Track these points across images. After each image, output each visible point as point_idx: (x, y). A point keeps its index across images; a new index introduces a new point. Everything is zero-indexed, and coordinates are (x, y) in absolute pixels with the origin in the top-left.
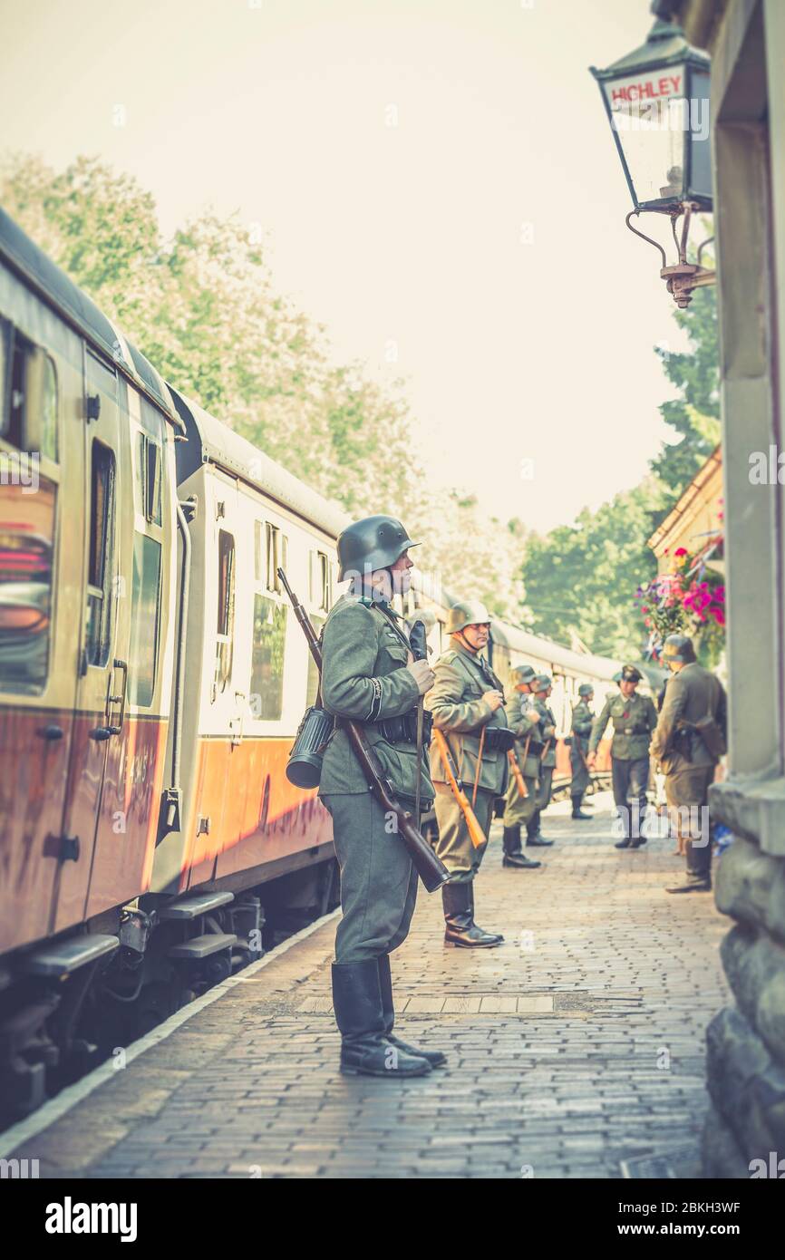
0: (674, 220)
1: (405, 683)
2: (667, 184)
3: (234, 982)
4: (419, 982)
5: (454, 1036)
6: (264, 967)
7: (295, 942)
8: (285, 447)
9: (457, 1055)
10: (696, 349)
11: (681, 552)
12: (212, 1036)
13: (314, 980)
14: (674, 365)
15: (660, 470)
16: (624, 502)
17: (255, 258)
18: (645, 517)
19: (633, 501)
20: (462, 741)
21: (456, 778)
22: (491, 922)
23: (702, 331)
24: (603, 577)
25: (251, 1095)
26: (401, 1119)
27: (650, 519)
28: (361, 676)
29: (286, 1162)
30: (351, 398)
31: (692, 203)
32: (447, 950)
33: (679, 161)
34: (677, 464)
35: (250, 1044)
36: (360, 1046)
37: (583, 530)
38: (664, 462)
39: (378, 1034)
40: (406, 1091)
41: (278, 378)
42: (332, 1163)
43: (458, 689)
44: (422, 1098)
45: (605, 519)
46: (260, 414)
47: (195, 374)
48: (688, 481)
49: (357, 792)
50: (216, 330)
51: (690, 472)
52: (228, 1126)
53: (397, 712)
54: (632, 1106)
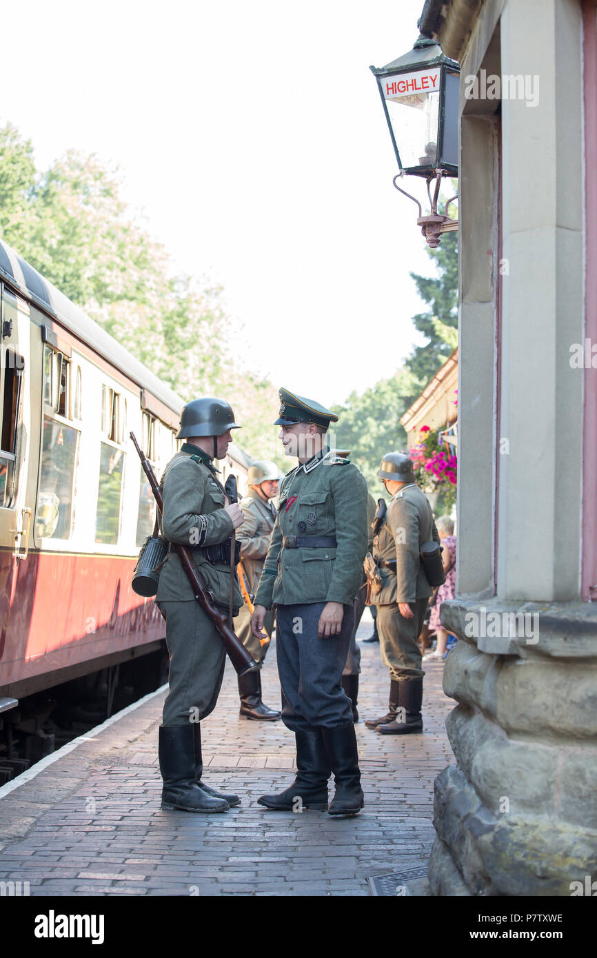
0: (428, 182)
1: (223, 519)
2: (425, 155)
3: (81, 740)
4: (220, 744)
5: (246, 784)
6: (104, 730)
7: (127, 713)
8: (129, 340)
9: (248, 798)
10: (442, 276)
11: (425, 429)
12: (65, 779)
13: (141, 741)
14: (425, 285)
15: (411, 366)
16: (383, 389)
17: (107, 193)
18: (398, 401)
19: (389, 388)
20: (254, 565)
21: (249, 593)
22: (274, 702)
23: (447, 261)
24: (364, 445)
25: (95, 823)
26: (206, 843)
27: (402, 402)
28: (193, 513)
29: (121, 872)
30: (180, 304)
31: (442, 170)
32: (241, 722)
33: (434, 139)
34: (424, 362)
35: (95, 786)
36: (177, 789)
37: (351, 409)
38: (414, 360)
39: (190, 780)
40: (210, 823)
41: (125, 287)
42: (155, 873)
43: (252, 526)
44: (222, 828)
45: (368, 401)
46: (110, 314)
47: (61, 281)
48: (432, 374)
49: (186, 600)
50: (79, 249)
51: (433, 367)
52: (78, 844)
53: (217, 540)
54: (378, 838)
